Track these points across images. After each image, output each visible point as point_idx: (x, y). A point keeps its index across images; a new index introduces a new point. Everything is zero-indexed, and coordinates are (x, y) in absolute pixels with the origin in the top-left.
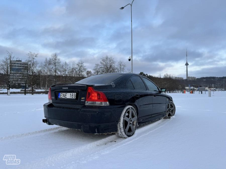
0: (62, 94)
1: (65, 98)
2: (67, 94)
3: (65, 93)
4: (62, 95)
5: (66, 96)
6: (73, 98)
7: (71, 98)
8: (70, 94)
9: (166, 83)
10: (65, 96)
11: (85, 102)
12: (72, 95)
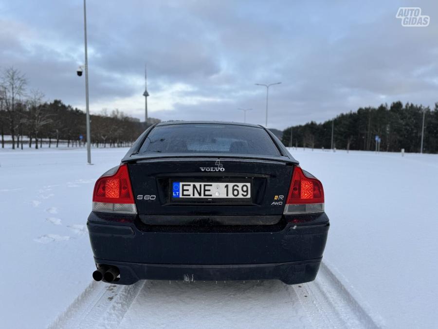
0: (190, 185)
1: (202, 196)
2: (211, 185)
3: (203, 184)
4: (191, 188)
5: (207, 193)
6: (240, 196)
7: (231, 196)
8: (227, 186)
9: (117, 127)
10: (205, 190)
11: (283, 207)
12: (234, 190)
